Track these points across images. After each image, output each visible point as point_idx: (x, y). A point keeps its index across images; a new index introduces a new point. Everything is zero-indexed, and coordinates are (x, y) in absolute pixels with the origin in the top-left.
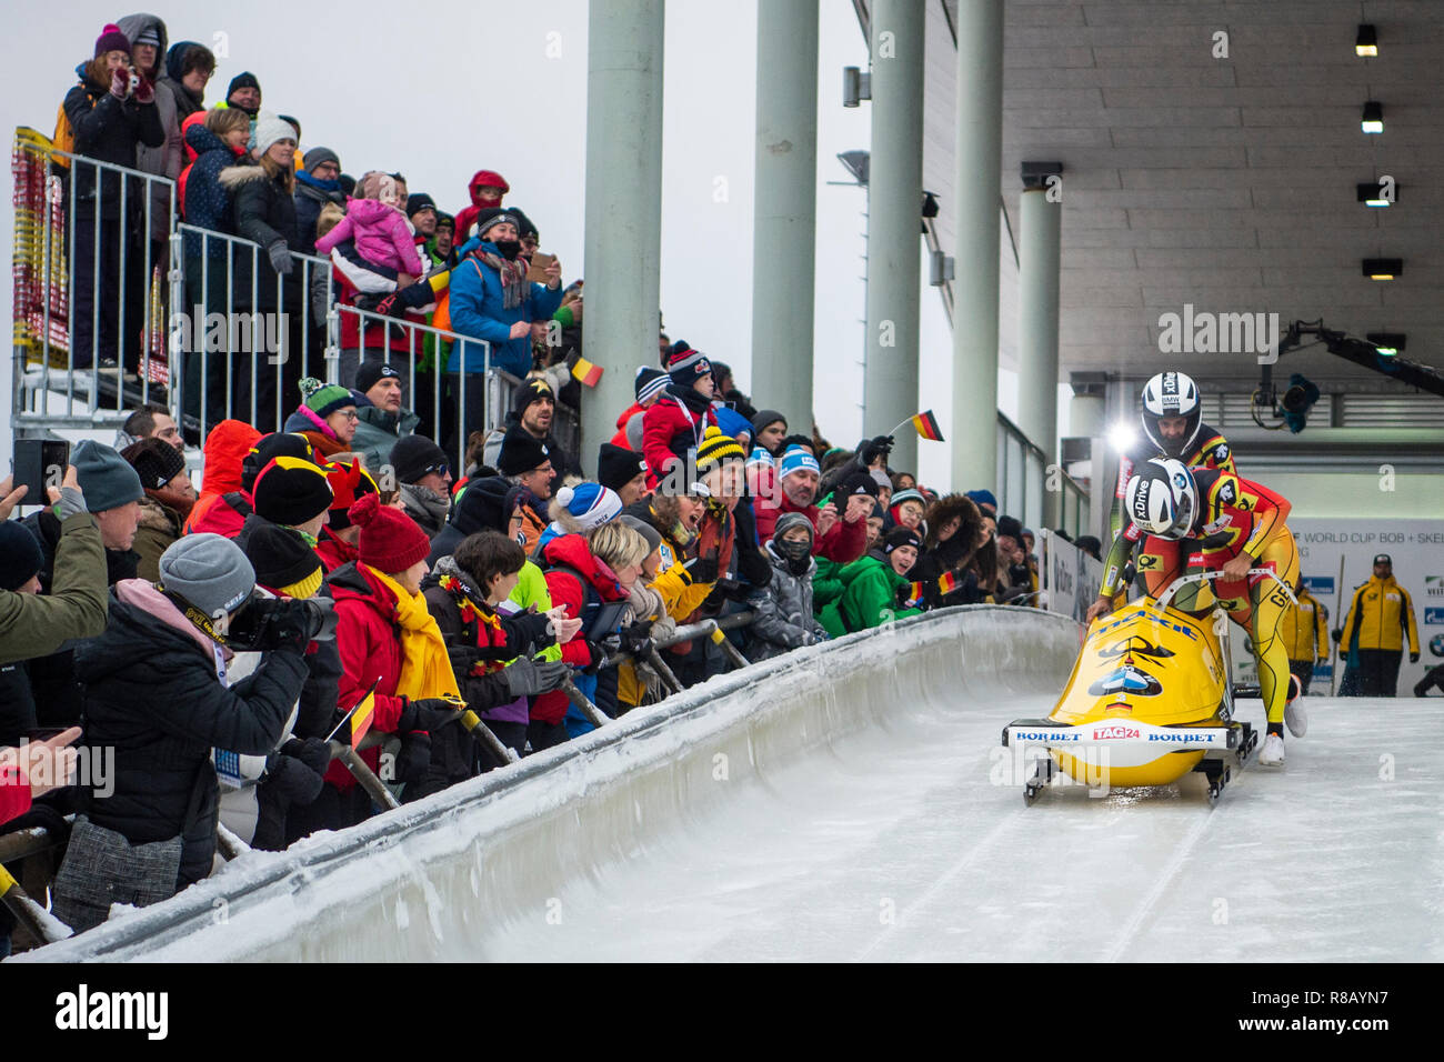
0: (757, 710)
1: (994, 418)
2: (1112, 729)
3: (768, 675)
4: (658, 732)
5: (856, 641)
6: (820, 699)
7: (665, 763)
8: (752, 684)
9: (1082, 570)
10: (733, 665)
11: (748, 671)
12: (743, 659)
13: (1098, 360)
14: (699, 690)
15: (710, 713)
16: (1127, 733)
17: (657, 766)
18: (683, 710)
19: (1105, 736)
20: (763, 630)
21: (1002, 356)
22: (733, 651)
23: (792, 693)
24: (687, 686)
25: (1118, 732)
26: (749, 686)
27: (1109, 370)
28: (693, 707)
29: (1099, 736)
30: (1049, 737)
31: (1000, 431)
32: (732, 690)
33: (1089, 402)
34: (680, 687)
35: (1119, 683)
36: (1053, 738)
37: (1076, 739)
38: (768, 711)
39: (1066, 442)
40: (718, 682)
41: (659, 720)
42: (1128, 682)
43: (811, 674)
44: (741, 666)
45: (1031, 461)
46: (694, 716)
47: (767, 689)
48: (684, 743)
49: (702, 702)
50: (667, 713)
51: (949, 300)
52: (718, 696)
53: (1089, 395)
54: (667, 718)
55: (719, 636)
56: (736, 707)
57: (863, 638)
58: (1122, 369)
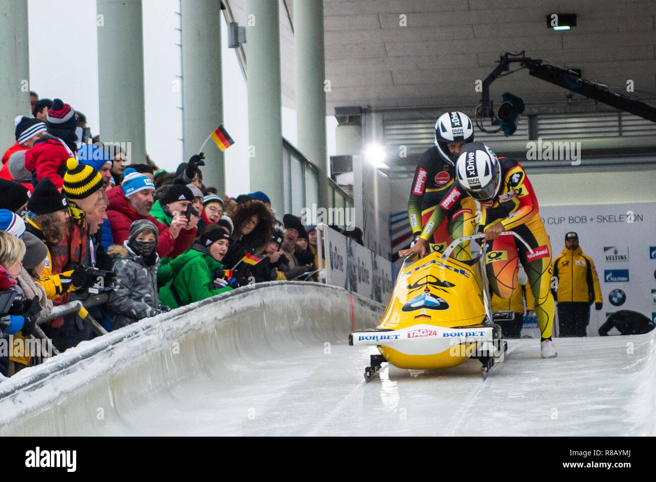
0: (114, 366)
1: (280, 143)
2: (419, 331)
3: (121, 340)
4: (42, 385)
5: (185, 312)
6: (161, 357)
7: (48, 408)
8: (110, 347)
9: (350, 253)
10: (95, 334)
11: (107, 337)
12: (102, 329)
13: (354, 98)
14: (71, 353)
15: (80, 369)
16: (429, 333)
17: (42, 410)
18: (60, 368)
19: (415, 335)
20: (118, 307)
21: (284, 98)
22: (94, 322)
23: (139, 352)
24: (62, 350)
25: (423, 332)
26: (108, 349)
27: (363, 105)
28: (67, 366)
29: (411, 335)
30: (379, 338)
31: (285, 153)
32: (96, 351)
33: (350, 129)
34: (57, 351)
35: (422, 303)
36: (381, 338)
37: (396, 338)
38: (122, 366)
39: (334, 159)
40: (84, 346)
41: (42, 376)
42: (427, 302)
43: (153, 338)
44: (101, 334)
45: (309, 175)
46: (68, 372)
47: (121, 350)
48: (62, 393)
49: (73, 362)
50: (48, 371)
51: (243, 58)
52: (86, 356)
53: (348, 124)
54: (47, 375)
55: (84, 312)
56: (99, 364)
57: (190, 310)
58: (373, 104)
